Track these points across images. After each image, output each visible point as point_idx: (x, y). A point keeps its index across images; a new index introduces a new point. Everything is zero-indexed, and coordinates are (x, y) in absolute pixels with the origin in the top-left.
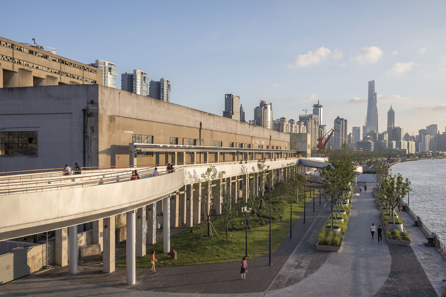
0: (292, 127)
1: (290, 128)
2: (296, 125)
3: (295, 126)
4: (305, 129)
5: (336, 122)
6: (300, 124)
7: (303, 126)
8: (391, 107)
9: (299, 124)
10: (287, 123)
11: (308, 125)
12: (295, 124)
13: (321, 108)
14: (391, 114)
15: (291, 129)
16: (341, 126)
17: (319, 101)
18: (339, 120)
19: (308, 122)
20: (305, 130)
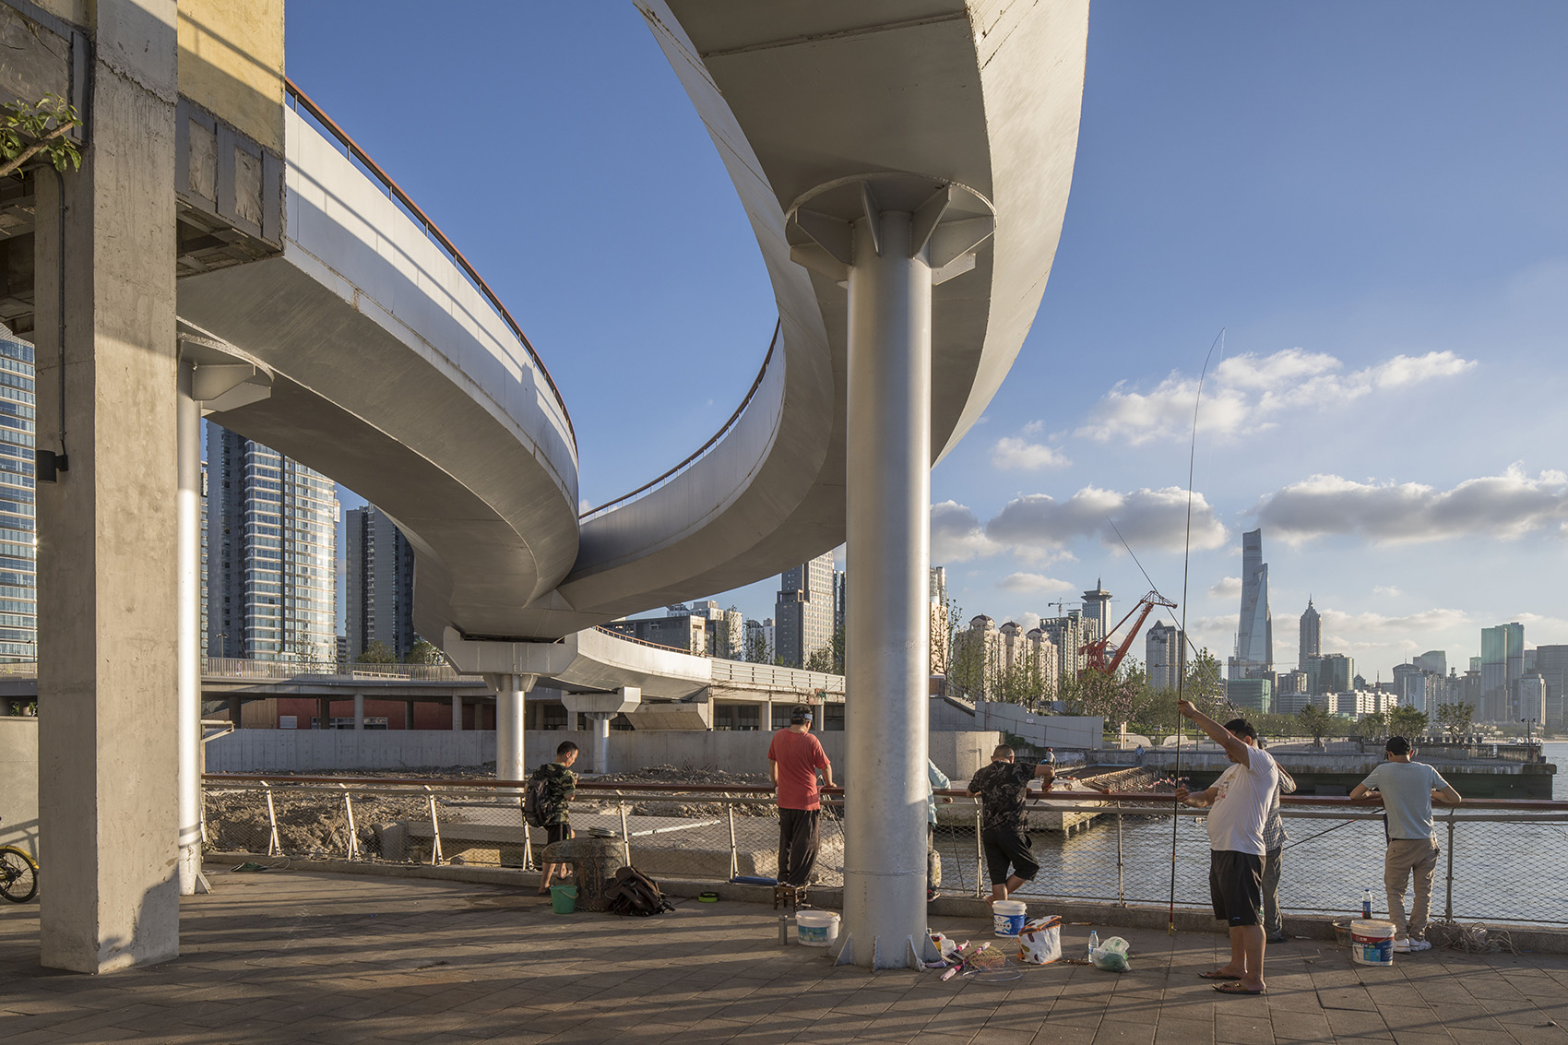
0: (1010, 645)
1: (1003, 648)
2: (1024, 639)
3: (1020, 644)
4: (1055, 653)
5: (1154, 639)
6: (1039, 638)
7: (1048, 643)
8: (1310, 603)
9: (1034, 639)
10: (995, 632)
11: (1064, 641)
12: (1023, 637)
13: (1107, 601)
14: (1310, 624)
15: (1008, 653)
16: (1168, 650)
17: (1099, 582)
18: (1160, 632)
19: (1064, 634)
20: (1054, 658)
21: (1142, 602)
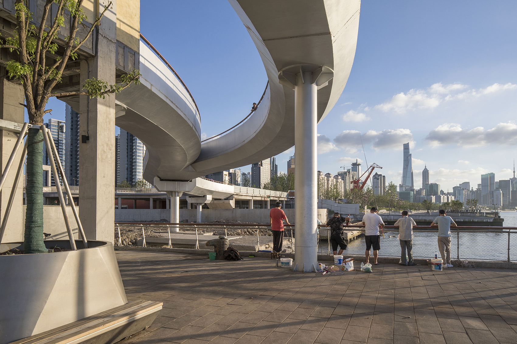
0: (328, 180)
1: (326, 181)
2: (333, 179)
3: (331, 180)
4: (343, 183)
5: (375, 178)
6: (337, 178)
7: (341, 180)
8: (426, 167)
9: (336, 178)
10: (323, 176)
11: (346, 179)
12: (332, 178)
13: (360, 166)
14: (425, 173)
15: (327, 183)
16: (380, 182)
17: (357, 160)
18: (377, 176)
19: (346, 177)
20: (342, 185)
21: (371, 167)
